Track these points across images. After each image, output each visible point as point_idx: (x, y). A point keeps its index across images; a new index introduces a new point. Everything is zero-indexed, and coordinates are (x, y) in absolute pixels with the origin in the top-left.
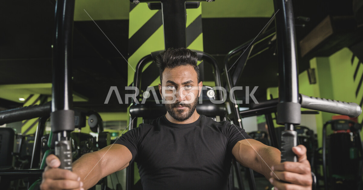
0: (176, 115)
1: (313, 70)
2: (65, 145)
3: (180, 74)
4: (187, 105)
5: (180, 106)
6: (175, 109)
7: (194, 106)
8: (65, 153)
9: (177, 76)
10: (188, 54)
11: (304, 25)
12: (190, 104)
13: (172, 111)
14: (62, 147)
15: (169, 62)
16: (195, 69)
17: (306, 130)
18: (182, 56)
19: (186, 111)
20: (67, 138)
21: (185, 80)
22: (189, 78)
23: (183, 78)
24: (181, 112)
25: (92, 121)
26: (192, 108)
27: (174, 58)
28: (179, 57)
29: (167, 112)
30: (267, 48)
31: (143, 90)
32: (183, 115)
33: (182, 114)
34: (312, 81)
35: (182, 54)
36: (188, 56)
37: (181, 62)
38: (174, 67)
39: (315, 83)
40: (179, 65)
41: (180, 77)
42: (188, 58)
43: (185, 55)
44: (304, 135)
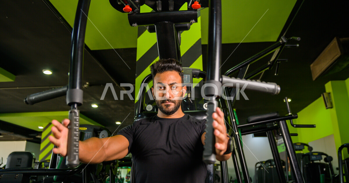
0: (164, 109)
1: (329, 93)
2: (75, 113)
3: (167, 77)
4: (172, 101)
5: (167, 102)
6: (163, 105)
7: (178, 103)
8: (75, 117)
9: (165, 79)
10: (174, 63)
11: (298, 45)
12: (175, 101)
13: (161, 106)
14: (73, 114)
15: (158, 68)
16: (179, 74)
17: (324, 157)
18: (169, 64)
19: (172, 106)
20: (77, 108)
21: (171, 82)
22: (174, 80)
23: (169, 81)
24: (168, 106)
25: (103, 136)
26: (177, 104)
27: (163, 65)
28: (166, 65)
29: (159, 109)
30: (268, 68)
31: (147, 104)
32: (169, 109)
33: (169, 107)
34: (329, 105)
35: (169, 63)
36: (174, 64)
37: (168, 68)
38: (163, 72)
39: (332, 108)
40: (167, 71)
41: (167, 79)
42: (174, 66)
43: (172, 63)
44: (322, 161)
